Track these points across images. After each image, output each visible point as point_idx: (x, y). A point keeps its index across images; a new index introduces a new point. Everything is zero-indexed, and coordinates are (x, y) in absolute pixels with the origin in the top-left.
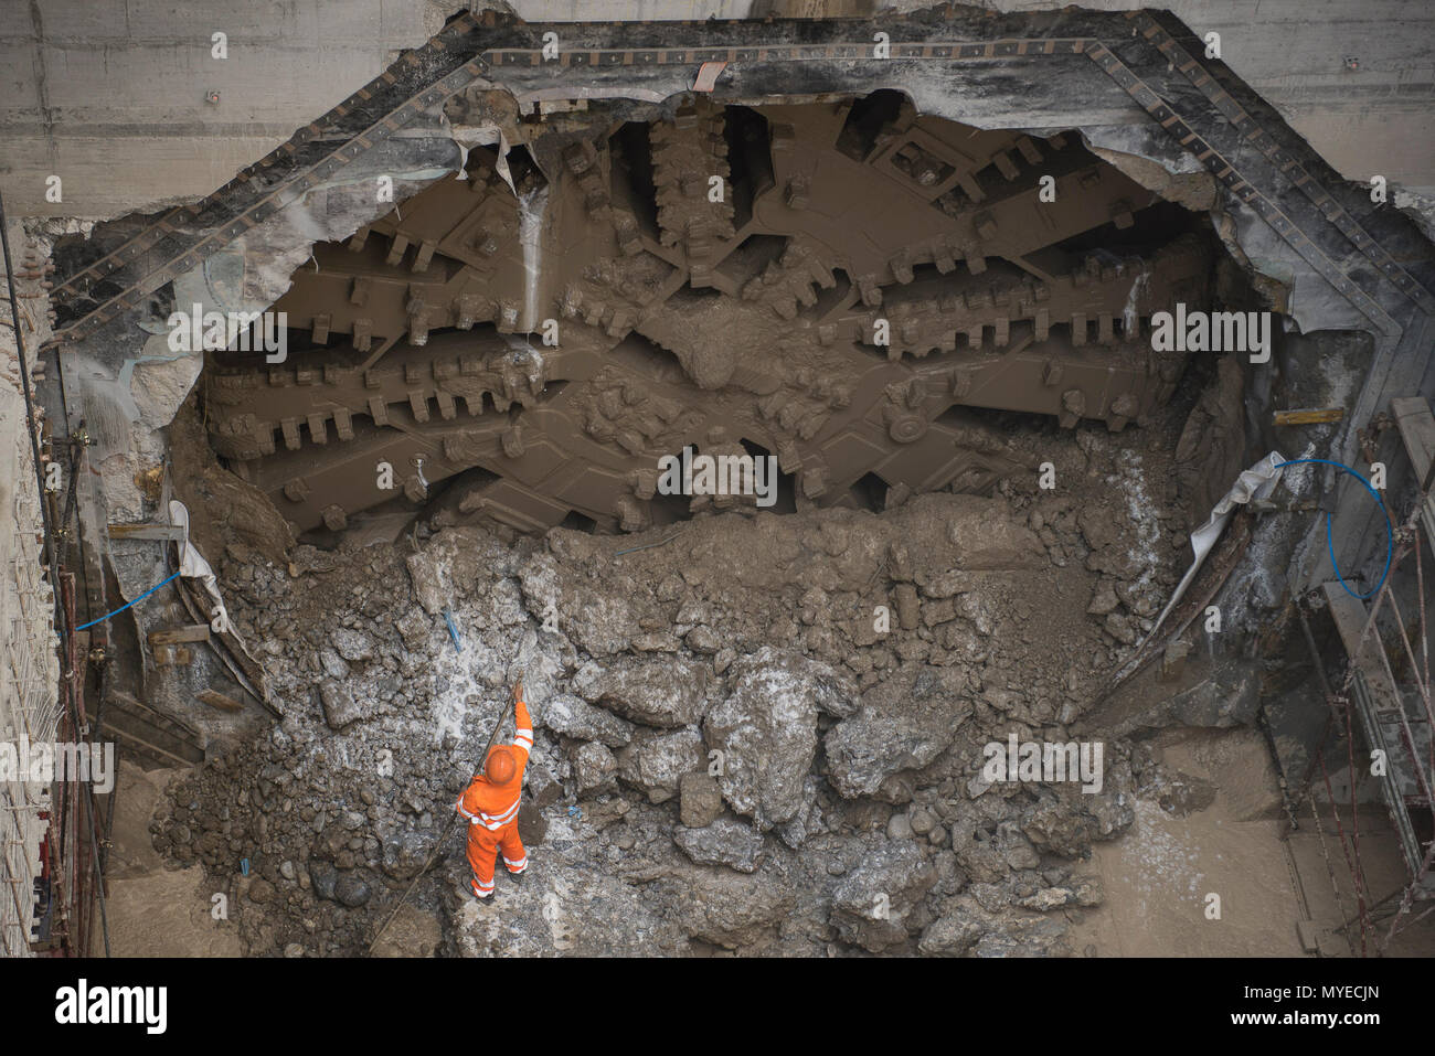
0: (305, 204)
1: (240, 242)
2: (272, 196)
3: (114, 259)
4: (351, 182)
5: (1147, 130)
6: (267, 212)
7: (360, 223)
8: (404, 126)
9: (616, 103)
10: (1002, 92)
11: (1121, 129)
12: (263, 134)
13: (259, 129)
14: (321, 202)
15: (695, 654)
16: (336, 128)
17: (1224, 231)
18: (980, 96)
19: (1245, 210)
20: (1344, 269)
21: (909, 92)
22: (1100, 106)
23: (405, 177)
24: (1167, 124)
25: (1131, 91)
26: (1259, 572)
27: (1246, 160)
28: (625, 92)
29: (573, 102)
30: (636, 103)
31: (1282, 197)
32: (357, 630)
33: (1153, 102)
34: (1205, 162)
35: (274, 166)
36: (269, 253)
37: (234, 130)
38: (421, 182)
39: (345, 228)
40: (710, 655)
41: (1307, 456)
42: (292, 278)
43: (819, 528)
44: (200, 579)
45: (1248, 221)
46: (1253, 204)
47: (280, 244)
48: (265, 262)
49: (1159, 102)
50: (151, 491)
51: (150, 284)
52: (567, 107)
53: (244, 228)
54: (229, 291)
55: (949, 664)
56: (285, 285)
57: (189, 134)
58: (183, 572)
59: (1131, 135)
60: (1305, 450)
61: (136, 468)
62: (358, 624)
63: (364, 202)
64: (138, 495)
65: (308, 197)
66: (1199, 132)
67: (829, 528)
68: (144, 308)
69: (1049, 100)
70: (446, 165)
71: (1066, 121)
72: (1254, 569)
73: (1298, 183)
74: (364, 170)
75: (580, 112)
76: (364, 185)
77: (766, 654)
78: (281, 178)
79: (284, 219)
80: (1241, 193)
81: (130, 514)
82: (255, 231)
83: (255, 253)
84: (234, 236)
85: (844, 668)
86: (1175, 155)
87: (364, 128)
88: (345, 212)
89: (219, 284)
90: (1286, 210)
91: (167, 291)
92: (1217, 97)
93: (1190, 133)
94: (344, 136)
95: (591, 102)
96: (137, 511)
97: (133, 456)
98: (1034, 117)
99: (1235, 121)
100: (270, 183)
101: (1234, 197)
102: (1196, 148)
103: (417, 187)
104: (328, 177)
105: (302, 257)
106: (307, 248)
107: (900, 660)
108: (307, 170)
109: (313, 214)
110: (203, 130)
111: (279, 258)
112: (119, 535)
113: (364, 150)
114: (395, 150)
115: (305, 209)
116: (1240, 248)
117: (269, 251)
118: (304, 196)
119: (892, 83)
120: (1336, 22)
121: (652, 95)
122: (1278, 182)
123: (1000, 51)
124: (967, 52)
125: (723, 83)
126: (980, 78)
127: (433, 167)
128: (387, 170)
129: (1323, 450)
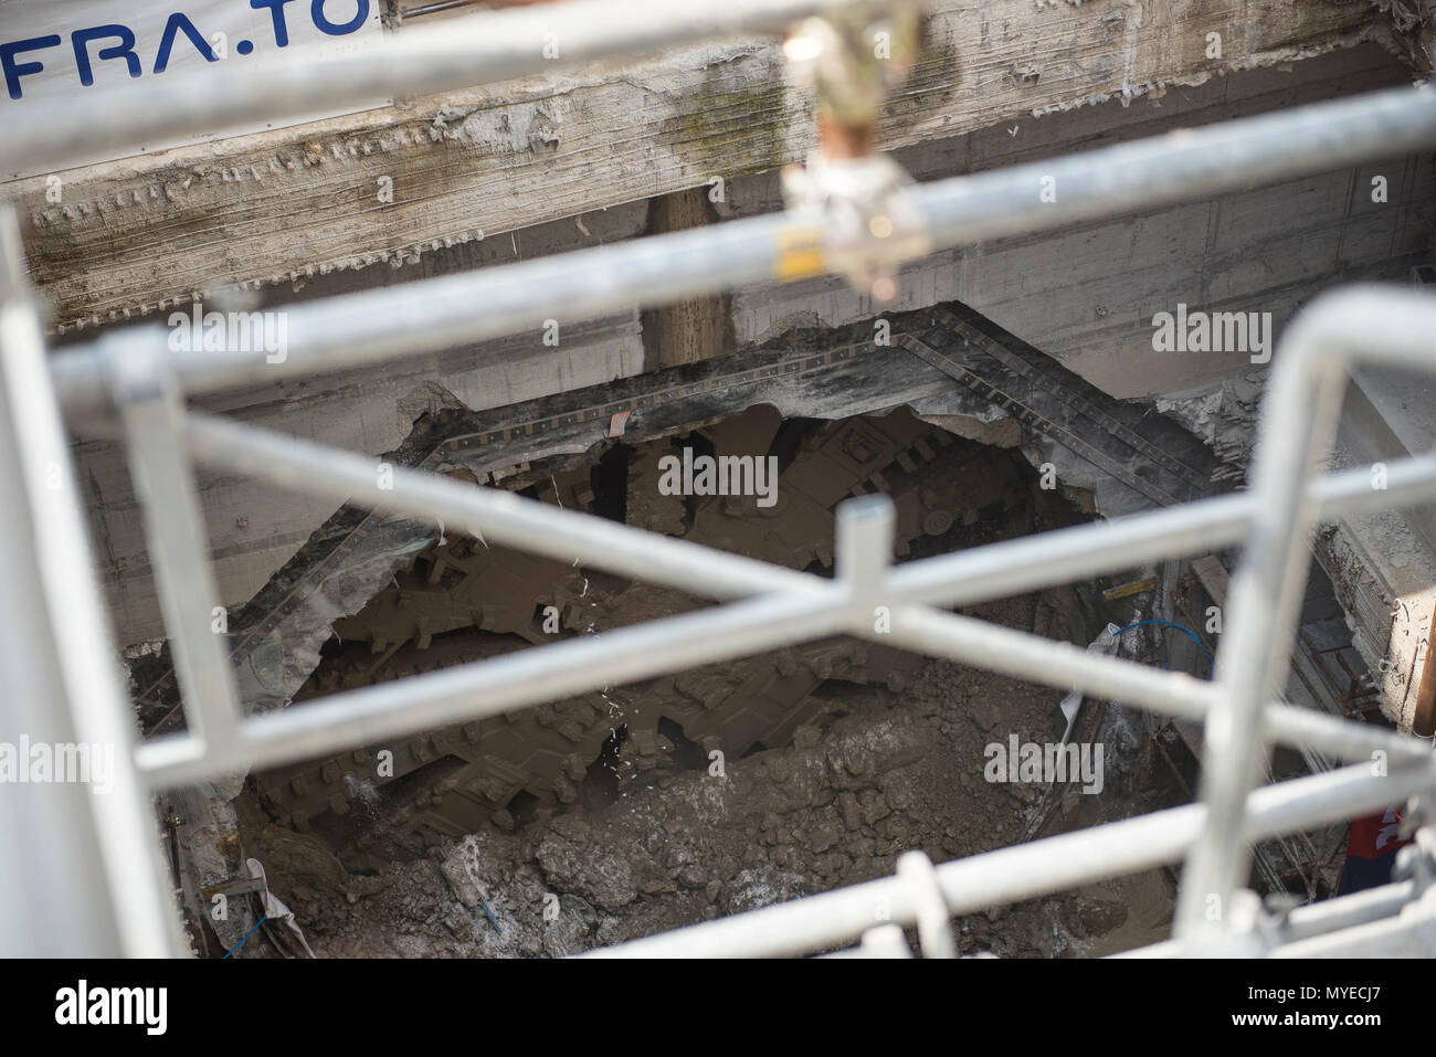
0: (322, 591)
1: (276, 633)
2: (295, 591)
4: (358, 566)
5: (959, 394)
6: (294, 605)
7: (368, 597)
9: (552, 459)
10: (843, 388)
11: (939, 398)
12: (286, 542)
13: (282, 539)
14: (335, 587)
15: (691, 890)
16: (337, 527)
17: (1033, 459)
18: (827, 395)
19: (1046, 439)
20: (1131, 469)
21: (774, 403)
22: (919, 383)
23: (397, 553)
24: (973, 386)
25: (941, 367)
26: (1121, 722)
27: (1038, 401)
28: (557, 450)
29: (518, 466)
30: (567, 456)
31: (1071, 423)
32: (412, 934)
33: (959, 372)
34: (1009, 409)
35: (294, 567)
36: (300, 637)
37: (263, 544)
38: (410, 554)
39: (357, 604)
40: (701, 888)
41: (1136, 621)
42: (321, 653)
43: (763, 763)
44: (283, 919)
45: (1050, 447)
46: (1051, 434)
47: (308, 628)
48: (298, 645)
49: (963, 371)
50: (232, 855)
52: (513, 471)
53: (276, 622)
54: (272, 675)
55: (892, 852)
56: (316, 660)
57: (229, 555)
58: (269, 915)
59: (948, 400)
60: (1133, 616)
61: (218, 837)
62: (413, 929)
63: (368, 580)
64: (222, 860)
65: (324, 586)
66: (997, 387)
67: (771, 760)
69: (880, 387)
70: (427, 537)
71: (895, 400)
72: (1115, 721)
73: (1082, 411)
74: (363, 555)
75: (525, 472)
76: (366, 566)
77: (747, 876)
78: (301, 575)
79: (307, 607)
80: (1040, 427)
81: (217, 876)
82: (286, 622)
83: (288, 640)
84: (271, 630)
85: (810, 873)
86: (984, 408)
87: (359, 522)
88: (355, 591)
89: (263, 671)
90: (1077, 432)
92: (1006, 358)
93: (991, 390)
94: (345, 531)
95: (531, 463)
96: (223, 873)
97: (214, 828)
98: (872, 402)
99: (1023, 374)
100: (293, 581)
101: (1035, 431)
102: (999, 400)
103: (408, 559)
104: (337, 566)
105: (327, 634)
106: (330, 626)
107: (853, 858)
108: (319, 565)
109: (330, 598)
110: (240, 549)
111: (309, 639)
113: (361, 539)
114: (386, 533)
115: (322, 596)
118: (321, 585)
119: (760, 399)
120: (1082, 283)
121: (577, 447)
122: (1066, 413)
123: (836, 357)
124: (811, 364)
125: (631, 427)
126: (824, 381)
127: (418, 539)
128: (381, 551)
129: (1147, 614)
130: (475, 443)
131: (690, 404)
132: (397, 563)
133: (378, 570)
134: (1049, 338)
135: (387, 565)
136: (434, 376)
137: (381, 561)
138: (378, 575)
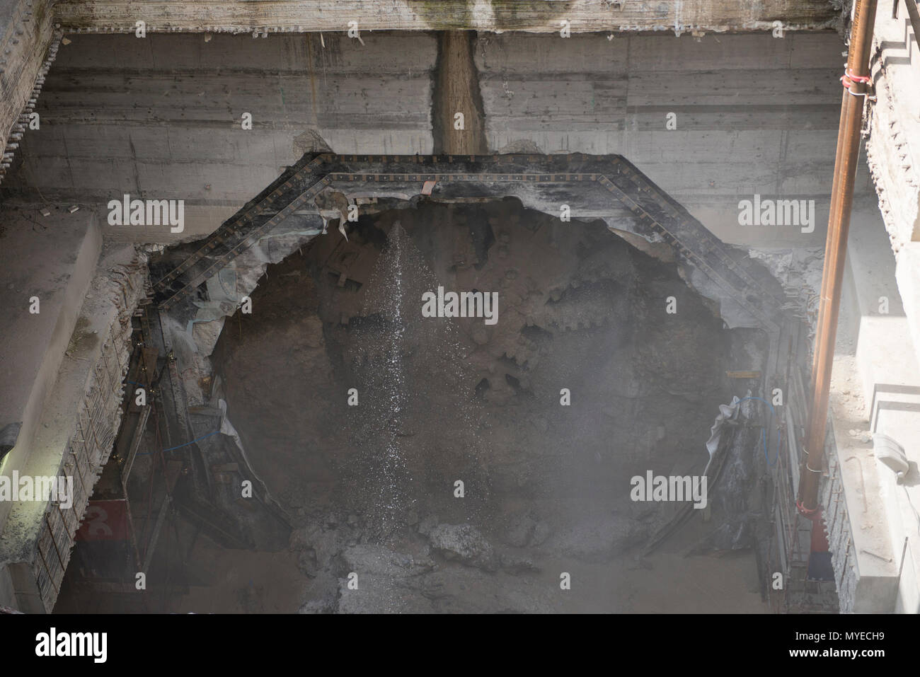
0: (259, 245)
1: (233, 263)
2: (244, 241)
3: (180, 270)
5: (634, 221)
7: (284, 256)
8: (298, 209)
9: (390, 200)
10: (562, 199)
11: (621, 220)
12: (231, 205)
13: (229, 203)
14: (266, 244)
16: (269, 209)
17: (681, 273)
18: (553, 201)
19: (689, 263)
20: (744, 296)
21: (520, 198)
22: (609, 207)
23: (302, 233)
24: (642, 216)
25: (623, 200)
26: (738, 462)
27: (683, 236)
28: (393, 194)
29: (371, 199)
30: (399, 200)
31: (705, 256)
33: (634, 206)
34: (665, 236)
35: (244, 226)
36: (246, 269)
38: (309, 236)
39: (278, 258)
41: (748, 396)
42: (257, 282)
44: (232, 437)
45: (692, 268)
46: (692, 259)
47: (250, 264)
48: (244, 274)
49: (636, 206)
50: (206, 387)
51: (196, 283)
52: (369, 202)
53: (234, 257)
54: (230, 287)
56: (255, 285)
57: (200, 204)
58: (222, 431)
59: (627, 222)
60: (746, 393)
61: (198, 377)
63: (285, 245)
64: (200, 391)
66: (659, 222)
68: (194, 294)
69: (585, 204)
70: (318, 228)
71: (595, 214)
72: (735, 460)
73: (711, 249)
74: (282, 229)
75: (375, 204)
76: (285, 237)
78: (248, 232)
79: (251, 252)
80: (685, 253)
81: (197, 401)
82: (239, 258)
83: (240, 269)
84: (230, 260)
86: (650, 233)
87: (281, 209)
88: (277, 250)
89: (226, 284)
90: (708, 263)
91: (203, 286)
92: (663, 204)
93: (654, 222)
94: (273, 213)
95: (378, 199)
96: (201, 398)
97: (197, 371)
98: (579, 212)
99: (674, 217)
100: (244, 234)
101: (682, 256)
102: (660, 230)
103: (308, 239)
104: (268, 232)
105: (260, 271)
106: (263, 266)
108: (259, 229)
109: (263, 250)
110: (205, 202)
111: (251, 272)
112: (193, 412)
113: (282, 220)
114: (293, 219)
115: (259, 247)
116: (690, 281)
117: (246, 267)
118: (259, 242)
119: (511, 193)
120: (700, 163)
121: (405, 196)
122: (702, 249)
123: (557, 179)
124: (542, 179)
125: (435, 191)
126: (552, 191)
127: (313, 229)
128: (293, 230)
129: (755, 393)
130: (346, 179)
131: (470, 186)
132: (301, 240)
133: (291, 241)
134: (678, 192)
135: (296, 240)
136: (314, 127)
137: (293, 236)
138: (291, 244)
